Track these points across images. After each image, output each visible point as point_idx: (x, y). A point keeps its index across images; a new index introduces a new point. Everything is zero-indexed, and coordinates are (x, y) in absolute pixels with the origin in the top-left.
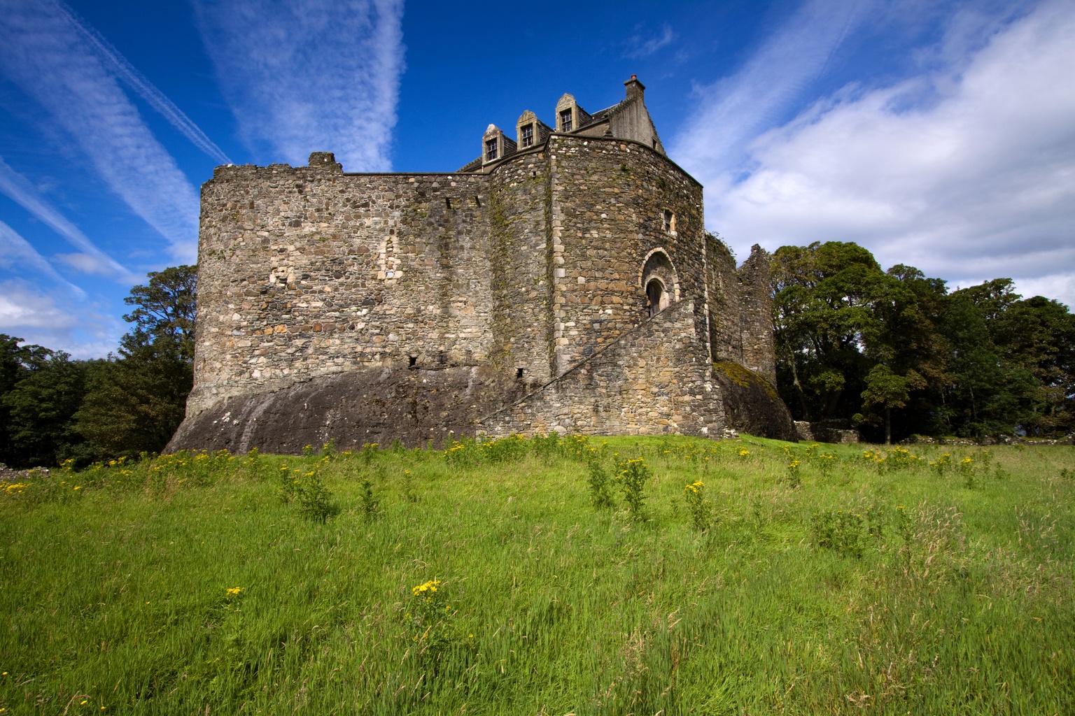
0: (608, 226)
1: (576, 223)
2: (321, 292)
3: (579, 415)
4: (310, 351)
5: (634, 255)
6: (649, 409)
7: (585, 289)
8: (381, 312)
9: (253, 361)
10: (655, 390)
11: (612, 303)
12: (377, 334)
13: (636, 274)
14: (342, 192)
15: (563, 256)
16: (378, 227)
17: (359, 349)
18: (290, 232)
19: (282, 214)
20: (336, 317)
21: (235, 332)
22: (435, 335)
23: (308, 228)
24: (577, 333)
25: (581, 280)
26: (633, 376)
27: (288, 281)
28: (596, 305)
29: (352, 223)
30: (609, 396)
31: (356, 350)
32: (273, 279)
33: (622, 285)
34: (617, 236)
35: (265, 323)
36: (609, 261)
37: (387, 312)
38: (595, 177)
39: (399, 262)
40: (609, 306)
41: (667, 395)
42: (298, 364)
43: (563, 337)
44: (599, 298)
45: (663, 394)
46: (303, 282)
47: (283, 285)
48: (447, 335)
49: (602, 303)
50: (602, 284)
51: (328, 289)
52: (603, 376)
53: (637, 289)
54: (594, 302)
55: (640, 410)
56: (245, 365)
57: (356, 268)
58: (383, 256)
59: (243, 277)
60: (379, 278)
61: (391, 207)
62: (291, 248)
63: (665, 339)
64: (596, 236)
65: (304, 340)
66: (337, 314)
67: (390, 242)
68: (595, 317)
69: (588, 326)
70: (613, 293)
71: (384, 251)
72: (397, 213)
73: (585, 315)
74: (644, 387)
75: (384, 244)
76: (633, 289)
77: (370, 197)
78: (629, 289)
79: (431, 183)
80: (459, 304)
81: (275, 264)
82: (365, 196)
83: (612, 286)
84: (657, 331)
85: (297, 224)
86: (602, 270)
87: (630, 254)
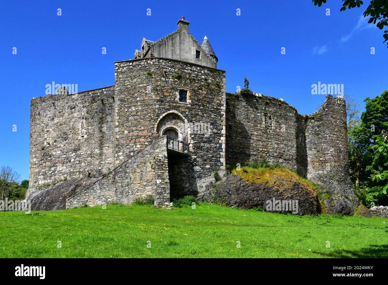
0: (140, 104)
1: (125, 105)
2: (60, 147)
3: (109, 196)
4: (56, 172)
5: (152, 117)
6: (141, 193)
7: (128, 137)
8: (79, 154)
9: (39, 177)
10: (145, 183)
11: (140, 142)
12: (78, 163)
13: (153, 126)
14: (67, 103)
15: (118, 122)
16: (78, 117)
17: (72, 170)
18: (51, 123)
19: (48, 116)
20: (65, 157)
21: (35, 166)
22: (97, 162)
23: (56, 120)
24: (123, 158)
25: (126, 132)
26: (134, 177)
27: (50, 143)
28: (132, 144)
29: (70, 116)
30: (122, 187)
31: (71, 171)
32: (45, 143)
33: (145, 133)
34: (144, 108)
35: (43, 162)
36: (140, 121)
37: (82, 154)
38: (135, 80)
39: (85, 131)
40: (138, 144)
41: (151, 186)
42: (53, 178)
43: (117, 160)
44: (134, 140)
45: (149, 186)
46: (55, 143)
47: (49, 145)
48: (102, 162)
49: (135, 142)
50: (135, 133)
51: (62, 146)
52: (120, 177)
53: (153, 134)
54: (131, 142)
55: (137, 194)
56: (37, 179)
57: (71, 136)
58: (80, 129)
59: (36, 144)
60: (79, 139)
61: (83, 107)
62: (51, 130)
63: (150, 158)
64: (134, 110)
65: (54, 168)
66: (65, 156)
67: (82, 123)
68: (132, 149)
69: (128, 154)
70: (140, 137)
71: (81, 127)
72: (85, 109)
73: (127, 149)
74: (139, 182)
75: (81, 124)
76: (151, 134)
77: (76, 104)
78: (148, 134)
79: (97, 93)
80: (106, 148)
81: (46, 137)
82: (74, 103)
83: (140, 134)
84: (147, 154)
85: (53, 119)
86: (136, 126)
87: (150, 116)
